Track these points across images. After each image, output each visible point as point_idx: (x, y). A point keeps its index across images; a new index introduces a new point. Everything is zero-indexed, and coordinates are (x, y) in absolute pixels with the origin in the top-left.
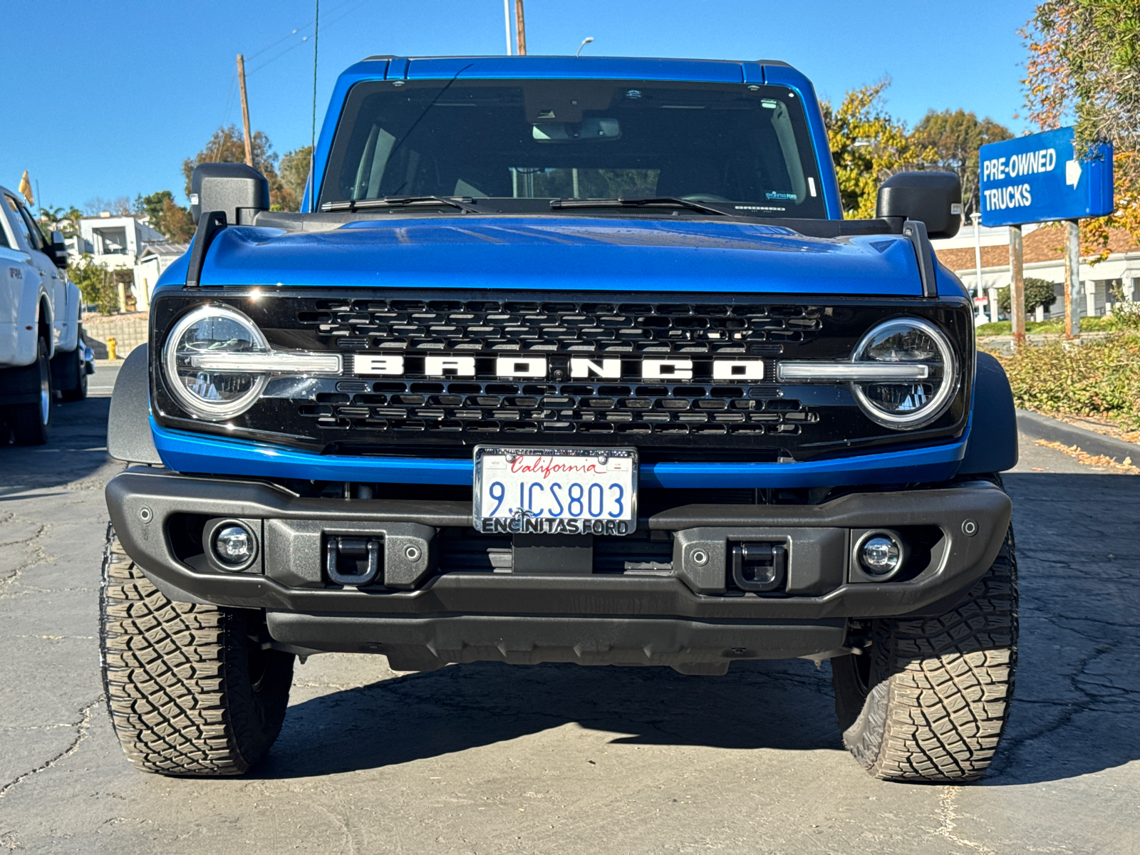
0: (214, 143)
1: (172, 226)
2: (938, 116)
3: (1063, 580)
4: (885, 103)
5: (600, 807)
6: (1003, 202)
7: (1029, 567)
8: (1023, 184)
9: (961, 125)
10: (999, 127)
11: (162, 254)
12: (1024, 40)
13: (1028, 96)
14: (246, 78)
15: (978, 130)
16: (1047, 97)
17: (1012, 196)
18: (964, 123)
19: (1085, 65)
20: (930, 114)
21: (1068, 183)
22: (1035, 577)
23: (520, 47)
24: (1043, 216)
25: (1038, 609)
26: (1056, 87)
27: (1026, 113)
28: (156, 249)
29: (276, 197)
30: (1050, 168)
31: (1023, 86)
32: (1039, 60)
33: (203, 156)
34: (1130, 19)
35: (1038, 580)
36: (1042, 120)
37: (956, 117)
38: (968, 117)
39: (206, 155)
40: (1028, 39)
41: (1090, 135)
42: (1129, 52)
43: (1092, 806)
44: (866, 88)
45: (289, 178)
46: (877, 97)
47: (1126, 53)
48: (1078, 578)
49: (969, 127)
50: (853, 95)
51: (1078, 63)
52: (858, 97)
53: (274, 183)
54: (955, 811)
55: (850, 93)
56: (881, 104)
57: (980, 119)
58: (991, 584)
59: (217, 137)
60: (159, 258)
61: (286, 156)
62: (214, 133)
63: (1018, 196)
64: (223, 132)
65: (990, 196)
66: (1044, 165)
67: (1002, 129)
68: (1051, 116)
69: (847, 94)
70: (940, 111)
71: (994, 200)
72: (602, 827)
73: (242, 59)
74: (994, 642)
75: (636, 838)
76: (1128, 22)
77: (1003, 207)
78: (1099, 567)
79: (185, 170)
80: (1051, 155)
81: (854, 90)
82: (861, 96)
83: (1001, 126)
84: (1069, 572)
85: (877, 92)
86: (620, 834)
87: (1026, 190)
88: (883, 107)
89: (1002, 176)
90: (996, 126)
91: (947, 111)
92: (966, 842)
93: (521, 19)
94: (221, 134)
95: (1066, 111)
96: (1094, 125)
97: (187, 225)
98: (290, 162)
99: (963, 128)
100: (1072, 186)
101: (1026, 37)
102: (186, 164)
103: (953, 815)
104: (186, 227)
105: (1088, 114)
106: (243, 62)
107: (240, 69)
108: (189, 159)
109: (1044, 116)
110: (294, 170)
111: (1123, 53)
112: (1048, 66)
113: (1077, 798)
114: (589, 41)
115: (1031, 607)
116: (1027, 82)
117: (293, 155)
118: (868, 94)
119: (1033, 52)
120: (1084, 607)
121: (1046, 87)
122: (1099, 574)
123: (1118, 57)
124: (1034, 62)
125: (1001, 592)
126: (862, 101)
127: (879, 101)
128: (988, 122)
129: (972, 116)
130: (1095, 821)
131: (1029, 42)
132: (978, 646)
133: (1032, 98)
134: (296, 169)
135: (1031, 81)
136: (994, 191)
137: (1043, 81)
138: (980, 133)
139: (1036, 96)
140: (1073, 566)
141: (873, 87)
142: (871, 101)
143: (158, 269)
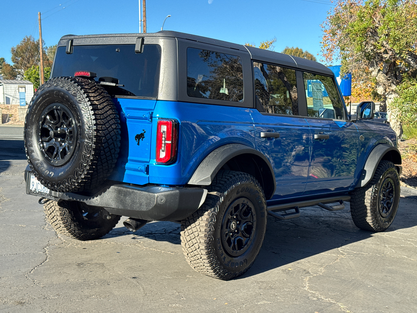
0: (23, 42)
1: (6, 72)
2: (289, 49)
3: (334, 218)
4: (274, 47)
5: (209, 280)
7: (324, 214)
9: (297, 53)
10: (310, 54)
11: (5, 83)
12: (322, 29)
13: (322, 47)
14: (41, 21)
15: (303, 55)
16: (329, 48)
18: (298, 52)
19: (345, 49)
20: (287, 48)
22: (326, 217)
23: (144, 16)
25: (327, 227)
26: (332, 45)
27: (321, 53)
28: (3, 81)
29: (46, 63)
31: (321, 44)
32: (327, 36)
33: (19, 46)
34: (361, 37)
35: (327, 218)
36: (327, 56)
37: (296, 50)
38: (300, 50)
39: (20, 46)
40: (323, 28)
41: (346, 71)
42: (360, 47)
43: (346, 283)
44: (268, 42)
45: (51, 56)
46: (271, 45)
47: (359, 48)
48: (338, 217)
49: (300, 54)
50: (263, 44)
51: (343, 48)
52: (265, 45)
53: (46, 58)
54: (308, 283)
55: (262, 43)
56: (273, 48)
57: (304, 51)
59: (25, 39)
60: (4, 85)
61: (50, 47)
62: (24, 38)
64: (27, 38)
67: (311, 55)
68: (330, 55)
69: (261, 43)
70: (290, 47)
72: (211, 285)
73: (40, 14)
75: (221, 289)
76: (360, 38)
78: (345, 214)
79: (12, 51)
81: (263, 42)
82: (266, 44)
83: (311, 54)
84: (336, 216)
85: (271, 43)
86: (216, 287)
88: (273, 49)
90: (309, 54)
91: (293, 47)
92: (312, 291)
93: (145, 6)
94: (26, 39)
95: (335, 54)
96: (347, 68)
97: (11, 71)
98: (51, 50)
99: (298, 54)
101: (323, 27)
102: (12, 49)
103: (308, 285)
104: (11, 72)
105: (345, 64)
106: (40, 15)
107: (39, 17)
108: (13, 47)
109: (327, 55)
110: (53, 53)
111: (358, 48)
112: (330, 38)
113: (342, 281)
114: (169, 16)
115: (326, 226)
116: (322, 43)
117: (52, 47)
118: (268, 44)
119: (325, 33)
120: (341, 227)
121: (329, 45)
122: (345, 217)
123: (356, 49)
124: (325, 36)
126: (266, 46)
127: (272, 46)
128: (307, 53)
129: (301, 50)
130: (347, 287)
131: (323, 29)
133: (323, 48)
134: (54, 53)
135: (323, 43)
137: (328, 43)
138: (304, 56)
139: (325, 48)
140: (337, 214)
141: (270, 42)
142: (269, 46)
143: (3, 89)
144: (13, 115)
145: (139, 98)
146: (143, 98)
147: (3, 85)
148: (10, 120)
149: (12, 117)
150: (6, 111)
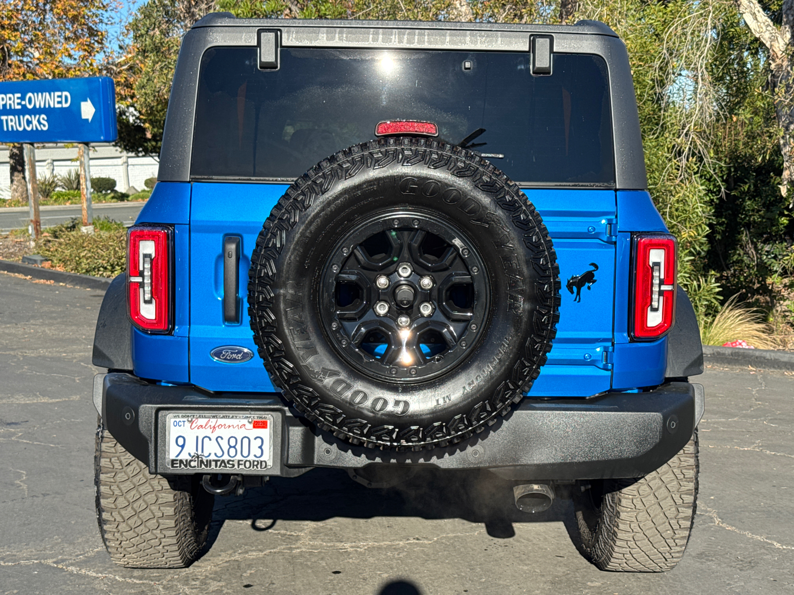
6: (20, 125)
8: (40, 115)
17: (29, 122)
21: (84, 117)
24: (60, 139)
30: (65, 105)
63: (35, 122)
65: (7, 121)
66: (59, 102)
71: (10, 124)
77: (21, 129)
80: (66, 97)
87: (43, 119)
89: (19, 107)
100: (87, 120)
136: (11, 117)
145: (560, 185)
146: (573, 186)
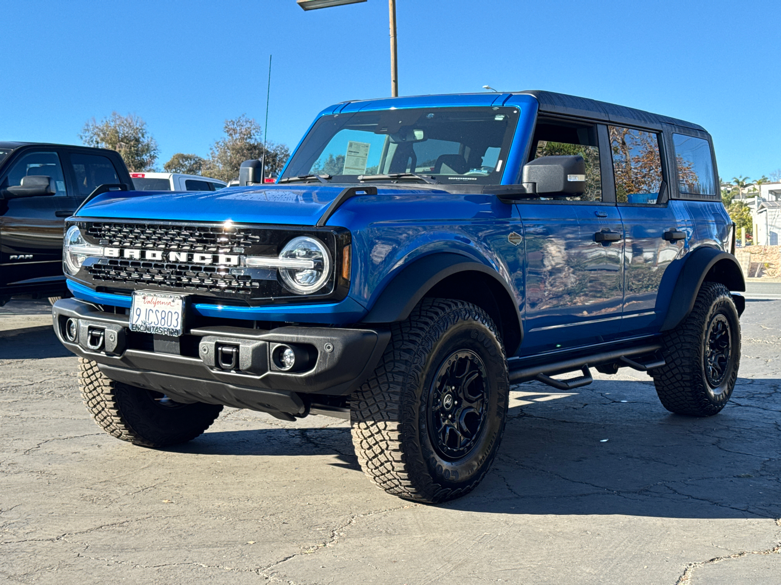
58: (391, 385)
60: (768, 210)
74: (389, 417)
125: (396, 390)
132: (381, 418)
143: (767, 218)
144: (772, 264)
147: (766, 211)
148: (764, 273)
149: (770, 268)
150: (761, 258)
